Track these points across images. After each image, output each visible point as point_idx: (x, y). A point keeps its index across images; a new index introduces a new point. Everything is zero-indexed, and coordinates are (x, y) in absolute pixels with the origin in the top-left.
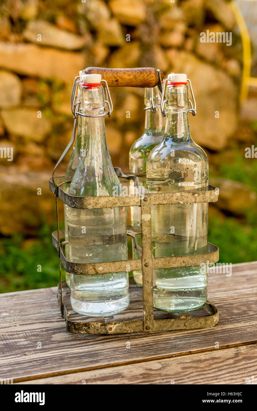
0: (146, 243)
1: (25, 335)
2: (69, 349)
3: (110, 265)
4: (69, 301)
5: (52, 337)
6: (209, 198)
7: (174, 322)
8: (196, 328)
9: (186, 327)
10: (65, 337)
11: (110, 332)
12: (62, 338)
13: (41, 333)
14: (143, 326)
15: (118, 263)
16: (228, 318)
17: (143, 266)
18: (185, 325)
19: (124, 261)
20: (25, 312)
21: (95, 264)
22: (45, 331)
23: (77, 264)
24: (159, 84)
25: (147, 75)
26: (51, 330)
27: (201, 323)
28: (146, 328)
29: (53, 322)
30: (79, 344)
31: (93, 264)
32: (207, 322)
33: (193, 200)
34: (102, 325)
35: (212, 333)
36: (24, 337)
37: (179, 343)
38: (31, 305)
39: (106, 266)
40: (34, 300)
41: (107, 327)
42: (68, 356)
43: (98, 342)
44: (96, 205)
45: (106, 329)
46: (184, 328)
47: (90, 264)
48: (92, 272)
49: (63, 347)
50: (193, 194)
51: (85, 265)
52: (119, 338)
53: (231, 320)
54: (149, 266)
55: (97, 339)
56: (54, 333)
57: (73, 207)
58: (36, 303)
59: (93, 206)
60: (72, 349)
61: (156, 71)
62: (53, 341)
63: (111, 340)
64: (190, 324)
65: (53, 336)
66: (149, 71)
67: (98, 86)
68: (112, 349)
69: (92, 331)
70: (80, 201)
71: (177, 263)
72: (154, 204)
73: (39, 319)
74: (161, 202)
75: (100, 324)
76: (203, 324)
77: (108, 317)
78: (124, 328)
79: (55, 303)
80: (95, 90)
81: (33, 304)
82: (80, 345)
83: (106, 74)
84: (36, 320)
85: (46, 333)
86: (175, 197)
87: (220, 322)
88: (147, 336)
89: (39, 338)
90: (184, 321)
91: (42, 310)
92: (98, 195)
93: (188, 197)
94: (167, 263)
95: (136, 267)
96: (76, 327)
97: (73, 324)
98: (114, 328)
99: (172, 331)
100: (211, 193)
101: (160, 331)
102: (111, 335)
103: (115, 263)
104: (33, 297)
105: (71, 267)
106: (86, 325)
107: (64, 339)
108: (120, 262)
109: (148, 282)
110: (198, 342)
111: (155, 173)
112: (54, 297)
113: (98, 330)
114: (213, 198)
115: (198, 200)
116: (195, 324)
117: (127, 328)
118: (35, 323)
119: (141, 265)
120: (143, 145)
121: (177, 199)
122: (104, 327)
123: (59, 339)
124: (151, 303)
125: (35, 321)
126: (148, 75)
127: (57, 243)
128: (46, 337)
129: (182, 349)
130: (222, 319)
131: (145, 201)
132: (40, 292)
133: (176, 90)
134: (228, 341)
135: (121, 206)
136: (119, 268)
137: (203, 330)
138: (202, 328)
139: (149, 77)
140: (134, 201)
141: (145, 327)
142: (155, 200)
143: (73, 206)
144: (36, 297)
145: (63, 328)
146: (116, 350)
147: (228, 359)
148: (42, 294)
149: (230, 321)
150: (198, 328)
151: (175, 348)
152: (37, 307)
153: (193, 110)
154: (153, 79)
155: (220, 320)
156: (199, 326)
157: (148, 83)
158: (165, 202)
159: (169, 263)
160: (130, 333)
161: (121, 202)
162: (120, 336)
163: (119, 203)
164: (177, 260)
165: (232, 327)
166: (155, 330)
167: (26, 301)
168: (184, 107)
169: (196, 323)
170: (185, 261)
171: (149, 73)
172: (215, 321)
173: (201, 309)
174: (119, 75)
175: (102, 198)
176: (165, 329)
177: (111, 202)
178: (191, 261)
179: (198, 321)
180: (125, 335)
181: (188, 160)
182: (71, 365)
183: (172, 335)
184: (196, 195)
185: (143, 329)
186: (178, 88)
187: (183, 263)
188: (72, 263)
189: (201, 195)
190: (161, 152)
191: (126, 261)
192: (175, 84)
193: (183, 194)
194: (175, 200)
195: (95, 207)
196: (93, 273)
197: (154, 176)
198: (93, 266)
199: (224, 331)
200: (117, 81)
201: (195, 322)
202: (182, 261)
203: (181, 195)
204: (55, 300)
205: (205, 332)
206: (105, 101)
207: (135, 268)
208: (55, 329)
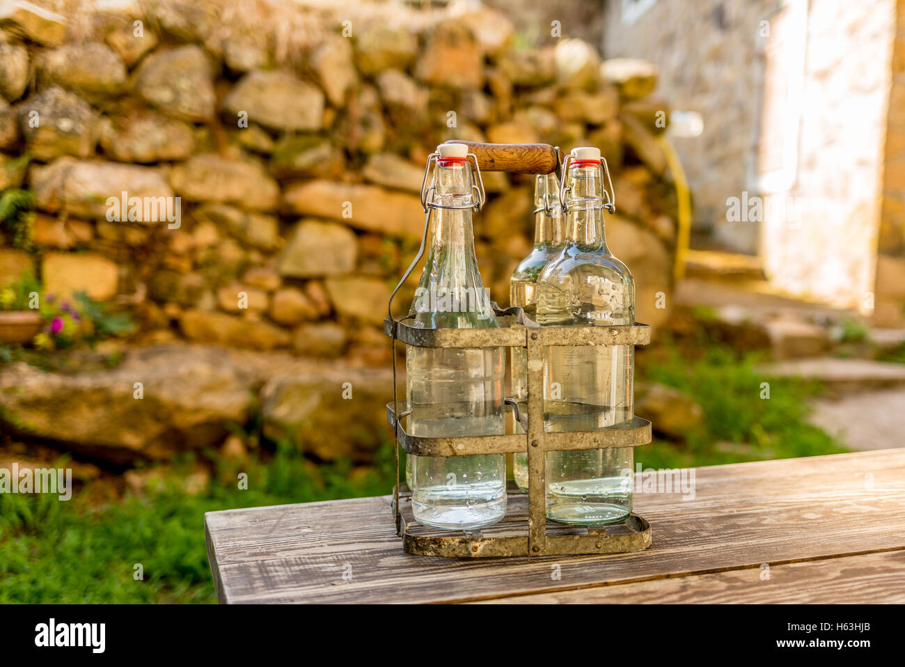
0: (534, 408)
1: (336, 558)
2: (406, 578)
3: (476, 442)
4: (411, 514)
5: (380, 562)
6: (636, 338)
7: (578, 540)
8: (615, 551)
9: (598, 550)
10: (400, 561)
11: (474, 554)
12: (395, 563)
13: (362, 556)
14: (529, 547)
15: (488, 438)
16: (667, 539)
17: (530, 444)
18: (596, 546)
19: (499, 435)
20: (339, 528)
21: (452, 440)
22: (369, 553)
23: (422, 439)
24: (556, 169)
25: (539, 153)
26: (377, 552)
27: (623, 544)
28: (534, 550)
29: (383, 541)
30: (423, 571)
31: (448, 440)
32: (633, 542)
33: (611, 340)
34: (461, 542)
35: (640, 559)
36: (335, 562)
37: (587, 571)
38: (349, 519)
39: (469, 442)
40: (355, 512)
41: (469, 546)
42: (403, 587)
43: (453, 569)
44: (455, 342)
45: (467, 549)
46: (596, 551)
47: (444, 438)
48: (446, 451)
49: (397, 575)
50: (611, 331)
51: (435, 440)
52: (489, 565)
53: (672, 542)
54: (539, 445)
55: (453, 565)
56: (383, 557)
57: (418, 346)
58: (357, 517)
59: (451, 344)
60: (411, 578)
61: (552, 150)
62: (381, 567)
63: (476, 566)
64: (604, 544)
65: (381, 560)
66: (543, 148)
67: (462, 162)
68: (478, 579)
69: (444, 552)
70: (430, 336)
71: (584, 442)
72: (547, 344)
73: (361, 538)
74: (559, 342)
75: (457, 540)
76: (626, 545)
77: (472, 531)
78: (497, 547)
79: (388, 516)
80: (457, 167)
81: (352, 517)
82: (425, 573)
83: (476, 151)
84: (356, 538)
85: (370, 556)
86: (581, 335)
87: (654, 545)
88: (535, 563)
89: (357, 562)
90: (596, 540)
91: (366, 526)
92: (459, 327)
93: (601, 335)
94: (568, 441)
95: (519, 446)
96: (419, 544)
97: (414, 539)
98: (480, 548)
99: (575, 555)
100: (639, 330)
101: (556, 555)
102: (475, 559)
103: (485, 438)
104: (354, 508)
105: (413, 445)
106: (434, 541)
107: (399, 565)
108: (493, 437)
109: (537, 472)
110: (618, 570)
111: (549, 304)
112: (388, 508)
113: (454, 550)
114: (643, 338)
115: (618, 341)
116: (613, 545)
117: (502, 549)
118: (354, 543)
119: (526, 443)
120: (531, 267)
121: (584, 338)
122: (463, 545)
123: (389, 565)
124: (541, 508)
125: (354, 541)
126: (541, 154)
127: (393, 417)
128: (370, 561)
129: (593, 578)
130: (657, 542)
131: (534, 339)
132: (366, 502)
133: (584, 172)
134: (669, 570)
135: (495, 345)
136: (490, 448)
137: (625, 554)
138: (624, 553)
139: (542, 156)
140: (516, 338)
141: (531, 548)
142: (550, 339)
143: (418, 344)
144: (358, 508)
145: (398, 550)
146: (482, 579)
147: (669, 594)
148: (368, 504)
149: (671, 544)
150: (618, 551)
151: (581, 577)
152: (358, 522)
153: (611, 204)
154: (549, 159)
155: (653, 542)
156: (620, 548)
157: (540, 165)
158: (565, 342)
159: (571, 441)
160: (507, 557)
161: (496, 340)
162: (490, 561)
163: (491, 341)
164: (585, 437)
165: (674, 552)
166: (548, 553)
167: (342, 513)
168: (595, 198)
169: (615, 544)
170: (597, 439)
171: (542, 150)
172: (645, 541)
173: (621, 521)
174: (495, 152)
175: (465, 331)
176: (564, 552)
177: (479, 339)
178: (606, 440)
179: (618, 540)
180: (499, 561)
181: (602, 279)
182: (407, 598)
183: (575, 560)
184: (616, 332)
185: (529, 551)
186: (587, 169)
187: (595, 442)
188: (415, 438)
189: (623, 333)
190: (559, 268)
191: (502, 436)
192: (582, 163)
193: (594, 329)
194: (581, 339)
195: (454, 346)
196: (449, 455)
197: (548, 309)
198: (448, 442)
199: (661, 557)
200: (492, 161)
201: (613, 542)
202: (592, 439)
203: (592, 332)
204: (388, 512)
205: (630, 558)
206: (473, 186)
207: (517, 448)
208: (385, 551)
